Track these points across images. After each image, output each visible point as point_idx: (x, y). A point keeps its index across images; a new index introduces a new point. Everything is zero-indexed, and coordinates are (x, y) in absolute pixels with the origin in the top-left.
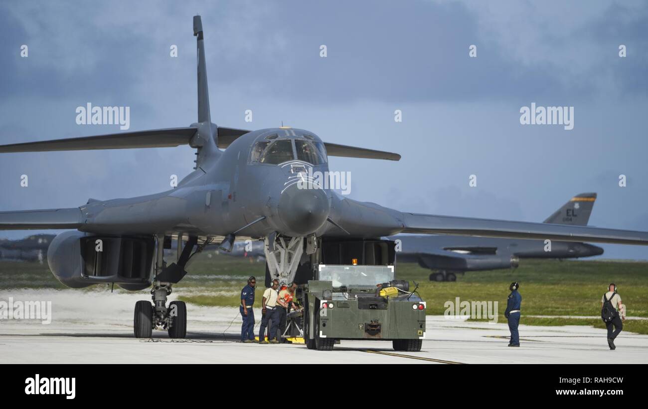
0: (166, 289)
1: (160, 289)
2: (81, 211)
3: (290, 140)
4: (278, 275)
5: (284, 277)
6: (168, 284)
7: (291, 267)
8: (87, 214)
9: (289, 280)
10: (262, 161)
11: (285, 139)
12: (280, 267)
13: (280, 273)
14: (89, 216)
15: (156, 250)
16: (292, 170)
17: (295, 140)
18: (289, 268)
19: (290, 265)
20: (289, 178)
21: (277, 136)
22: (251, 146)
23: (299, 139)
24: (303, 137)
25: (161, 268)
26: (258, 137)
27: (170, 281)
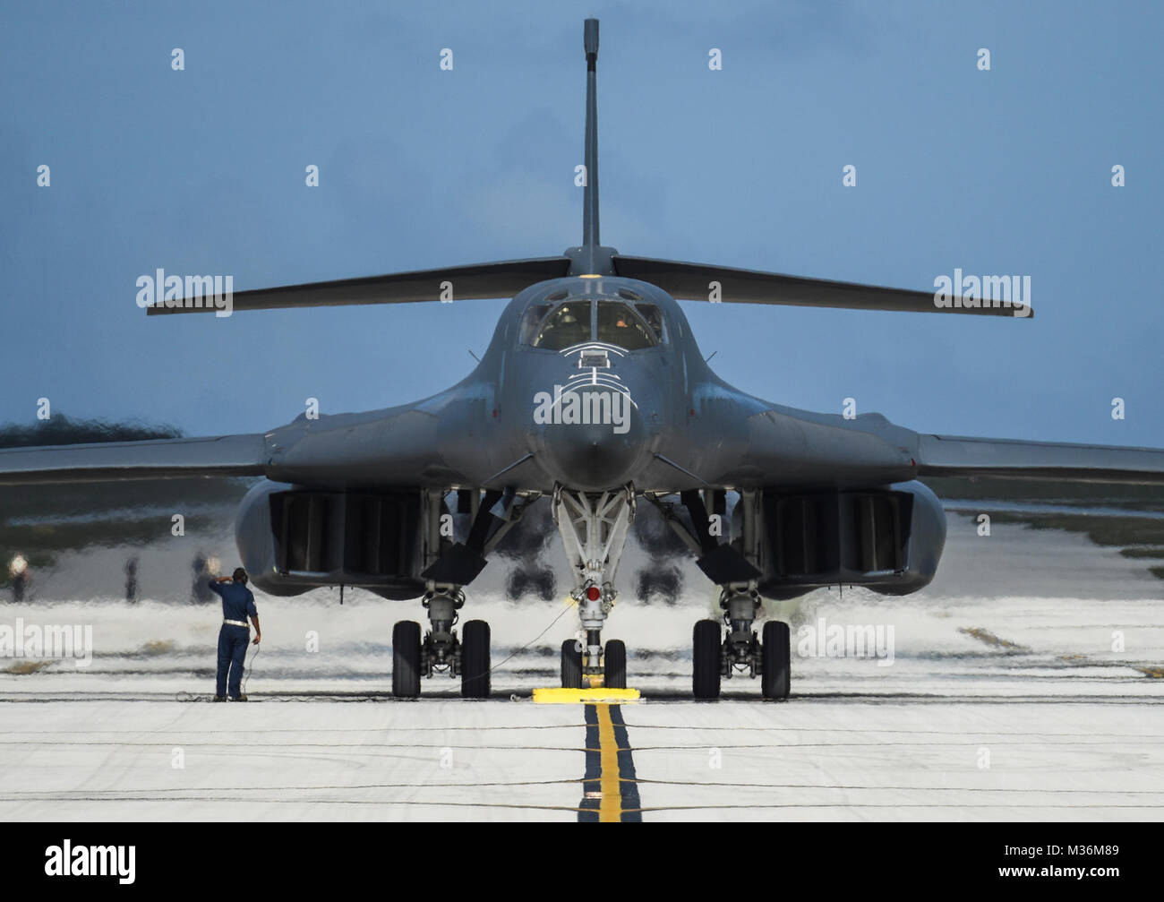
0: (449, 596)
1: (434, 596)
2: (265, 439)
3: (590, 302)
4: (582, 567)
5: (594, 569)
6: (451, 586)
7: (607, 549)
8: (274, 445)
9: (603, 576)
10: (535, 345)
11: (581, 300)
12: (585, 551)
13: (585, 561)
14: (277, 451)
15: (426, 518)
16: (580, 362)
17: (599, 303)
18: (603, 551)
19: (605, 546)
20: (572, 377)
21: (566, 295)
22: (522, 313)
23: (607, 300)
24: (617, 295)
25: (436, 554)
26: (533, 297)
27: (453, 582)
